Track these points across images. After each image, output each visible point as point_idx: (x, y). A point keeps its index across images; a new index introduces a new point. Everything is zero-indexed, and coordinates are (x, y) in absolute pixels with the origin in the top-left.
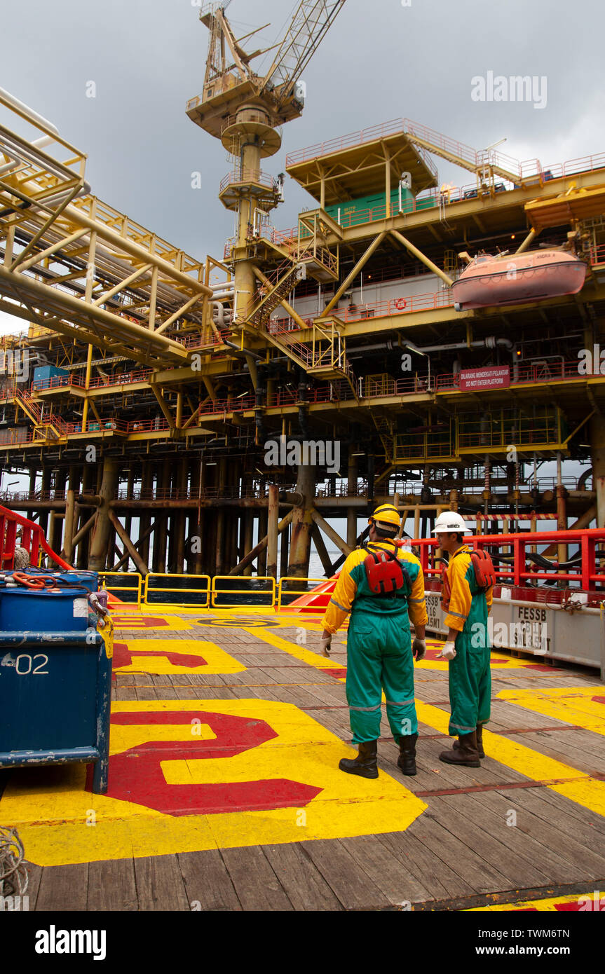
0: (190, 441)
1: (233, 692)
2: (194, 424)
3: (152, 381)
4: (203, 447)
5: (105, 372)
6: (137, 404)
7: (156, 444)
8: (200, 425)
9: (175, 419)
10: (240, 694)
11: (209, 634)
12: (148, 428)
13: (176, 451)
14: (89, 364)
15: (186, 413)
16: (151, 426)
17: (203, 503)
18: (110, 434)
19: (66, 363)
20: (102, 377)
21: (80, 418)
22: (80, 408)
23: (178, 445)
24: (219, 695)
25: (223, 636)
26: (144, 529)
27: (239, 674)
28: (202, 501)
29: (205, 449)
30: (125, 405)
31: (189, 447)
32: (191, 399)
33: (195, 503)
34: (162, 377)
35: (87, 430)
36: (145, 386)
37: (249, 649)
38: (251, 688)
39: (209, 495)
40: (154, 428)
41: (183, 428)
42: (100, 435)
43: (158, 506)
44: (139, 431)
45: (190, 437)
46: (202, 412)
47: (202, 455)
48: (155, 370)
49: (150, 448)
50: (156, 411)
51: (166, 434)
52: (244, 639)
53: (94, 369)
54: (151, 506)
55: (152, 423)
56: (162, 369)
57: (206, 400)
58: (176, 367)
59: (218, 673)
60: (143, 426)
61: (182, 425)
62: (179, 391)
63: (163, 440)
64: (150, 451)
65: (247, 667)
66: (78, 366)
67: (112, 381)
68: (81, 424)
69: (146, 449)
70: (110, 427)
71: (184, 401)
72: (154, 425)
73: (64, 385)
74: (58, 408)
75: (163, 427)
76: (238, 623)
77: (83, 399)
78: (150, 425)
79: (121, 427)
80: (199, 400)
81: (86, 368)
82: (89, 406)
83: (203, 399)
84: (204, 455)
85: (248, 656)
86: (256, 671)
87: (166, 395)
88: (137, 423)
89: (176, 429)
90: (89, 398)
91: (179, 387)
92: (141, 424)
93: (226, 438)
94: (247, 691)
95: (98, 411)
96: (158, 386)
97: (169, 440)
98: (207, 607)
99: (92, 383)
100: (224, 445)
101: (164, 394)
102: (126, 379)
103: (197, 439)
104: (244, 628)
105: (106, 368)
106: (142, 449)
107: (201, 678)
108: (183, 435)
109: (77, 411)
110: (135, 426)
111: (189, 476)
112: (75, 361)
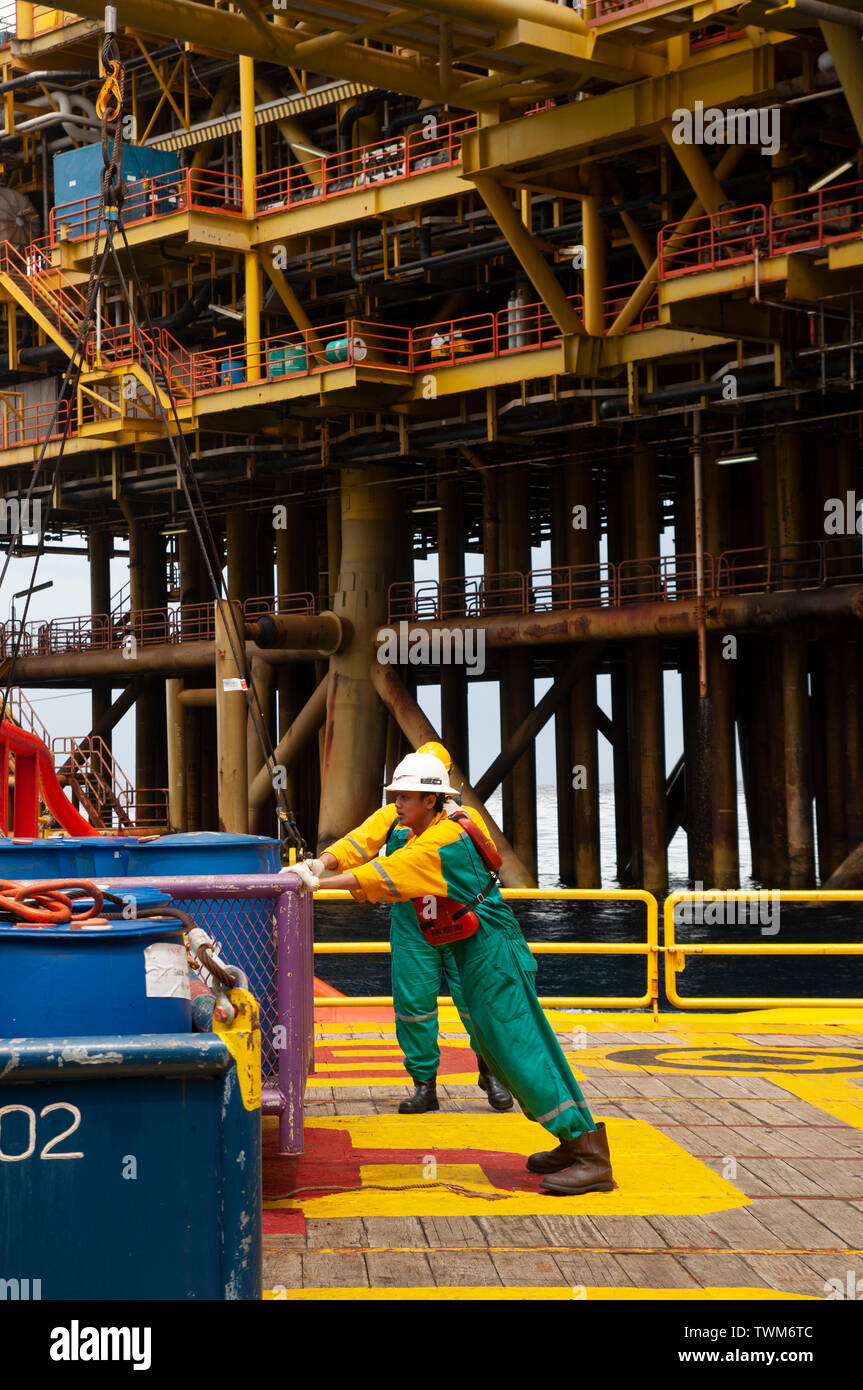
0: (642, 381)
1: (685, 1268)
2: (647, 314)
3: (476, 167)
4: (693, 399)
5: (315, 142)
6: (438, 256)
7: (518, 402)
8: (666, 316)
9: (578, 303)
10: (709, 1274)
11: (640, 1097)
12: (485, 345)
13: (594, 423)
14: (246, 120)
15: (619, 271)
16: (495, 338)
17: (713, 614)
18: (346, 380)
19: (166, 124)
20: (304, 162)
21: (237, 330)
22: (229, 293)
23: (601, 399)
24: (636, 1276)
25: (689, 1100)
26: (518, 721)
27: (717, 1218)
28: (711, 605)
29: (702, 405)
30: (394, 263)
31: (643, 402)
32: (633, 216)
33: (685, 616)
34: (512, 146)
35: (263, 373)
36: (451, 184)
37: (773, 1144)
38: (750, 1260)
39: (740, 579)
40: (504, 344)
41: (611, 332)
42: (309, 388)
43: (548, 637)
44: (451, 360)
45: (641, 366)
46: (674, 264)
47: (696, 429)
48: (486, 120)
49: (501, 421)
50: (507, 278)
51: (549, 363)
52: (763, 1111)
53: (269, 137)
54: (522, 637)
55: (495, 325)
56: (510, 113)
57: (689, 218)
58: (562, 100)
59: (647, 1212)
60: (465, 337)
61: (609, 322)
62: (584, 190)
63: (540, 385)
64: (500, 430)
65: (751, 1197)
66: (211, 129)
67: (340, 175)
68: (242, 350)
69: (484, 423)
70: (344, 356)
71: (608, 226)
72: (504, 330)
73: (166, 210)
74: (157, 297)
75: (540, 336)
76: (756, 1059)
77: (240, 257)
78: (489, 333)
79: (389, 349)
80: (665, 216)
81: (239, 134)
82: (265, 282)
83: (679, 212)
84: (704, 429)
85: (764, 1164)
86: (781, 1210)
87: (541, 211)
88: (444, 330)
89: (584, 338)
90: (263, 250)
91: (584, 176)
92: (458, 333)
93: (776, 357)
94: (735, 1265)
95: (302, 297)
96: (505, 181)
97: (565, 382)
98: (648, 1008)
99: (267, 192)
100: (769, 386)
101: (534, 208)
102: (392, 161)
103: (670, 369)
104: (771, 1076)
105: (313, 125)
106: (470, 425)
107: (584, 1227)
108: (614, 362)
109: (226, 302)
110: (437, 342)
111: (669, 510)
112: (199, 112)
